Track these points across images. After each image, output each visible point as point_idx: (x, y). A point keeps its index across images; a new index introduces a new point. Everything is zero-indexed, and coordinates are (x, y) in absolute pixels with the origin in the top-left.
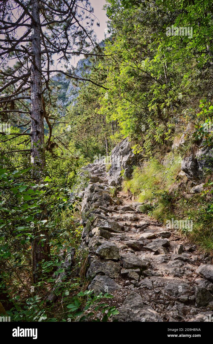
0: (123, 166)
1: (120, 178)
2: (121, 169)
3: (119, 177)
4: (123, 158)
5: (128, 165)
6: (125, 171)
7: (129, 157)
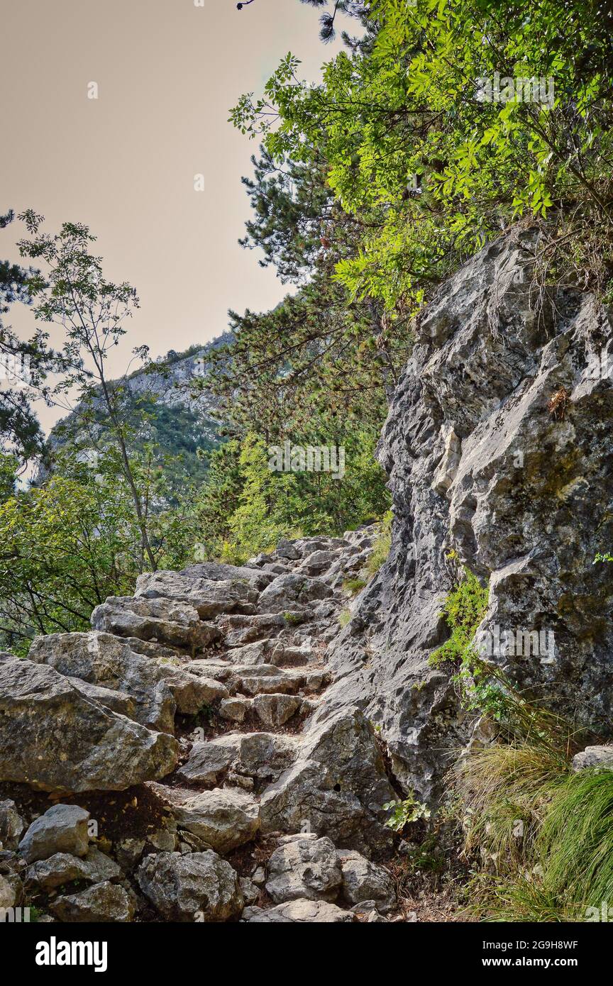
0: (463, 528)
1: (429, 689)
2: (453, 576)
3: (422, 665)
4: (468, 442)
5: (527, 523)
6: (491, 598)
7: (538, 410)
